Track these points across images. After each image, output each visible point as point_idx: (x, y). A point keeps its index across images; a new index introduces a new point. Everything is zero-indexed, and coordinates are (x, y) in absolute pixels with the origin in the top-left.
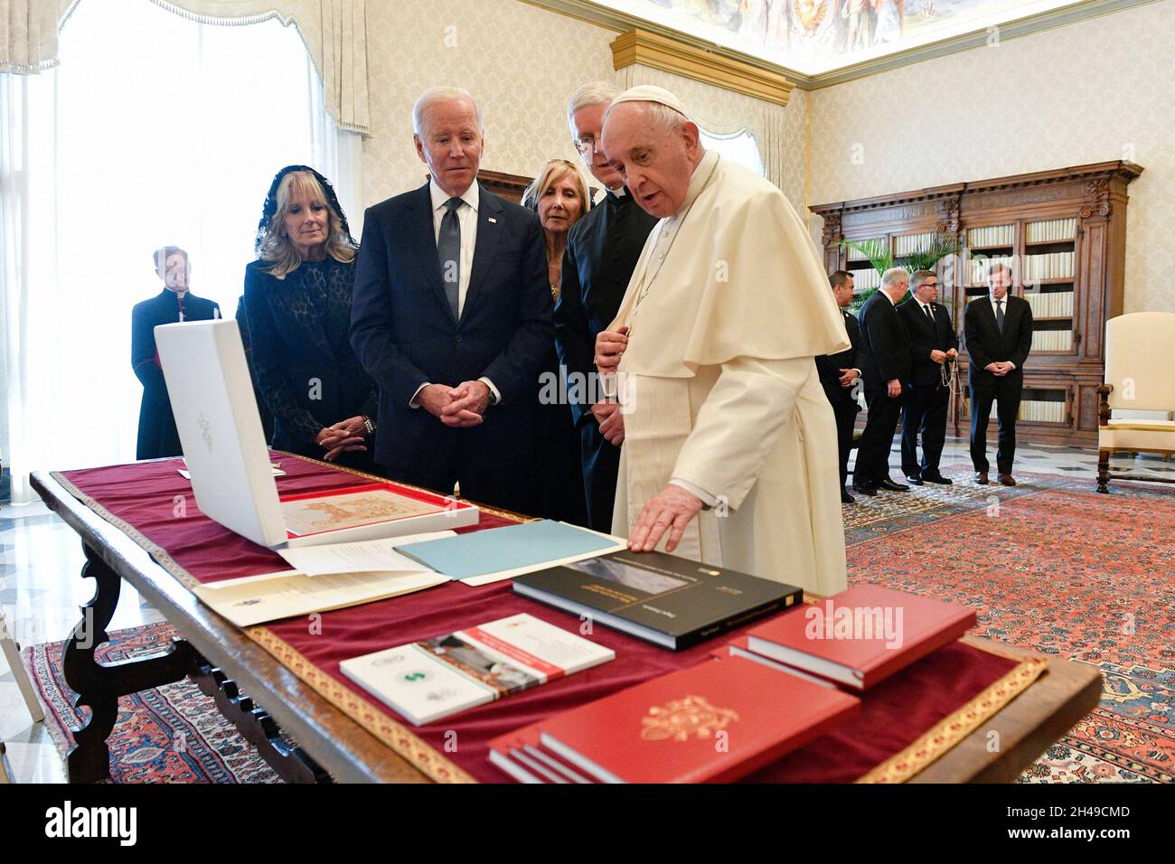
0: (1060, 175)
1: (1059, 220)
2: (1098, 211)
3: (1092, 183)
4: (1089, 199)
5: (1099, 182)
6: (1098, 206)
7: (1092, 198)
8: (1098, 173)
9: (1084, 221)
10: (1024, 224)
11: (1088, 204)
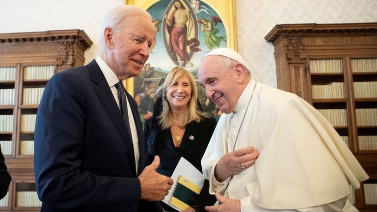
0: (45, 36)
1: (44, 66)
2: (67, 62)
3: (63, 43)
4: (62, 53)
5: (67, 43)
6: (67, 59)
7: (63, 53)
8: (67, 37)
9: (59, 67)
10: (23, 68)
11: (61, 57)
